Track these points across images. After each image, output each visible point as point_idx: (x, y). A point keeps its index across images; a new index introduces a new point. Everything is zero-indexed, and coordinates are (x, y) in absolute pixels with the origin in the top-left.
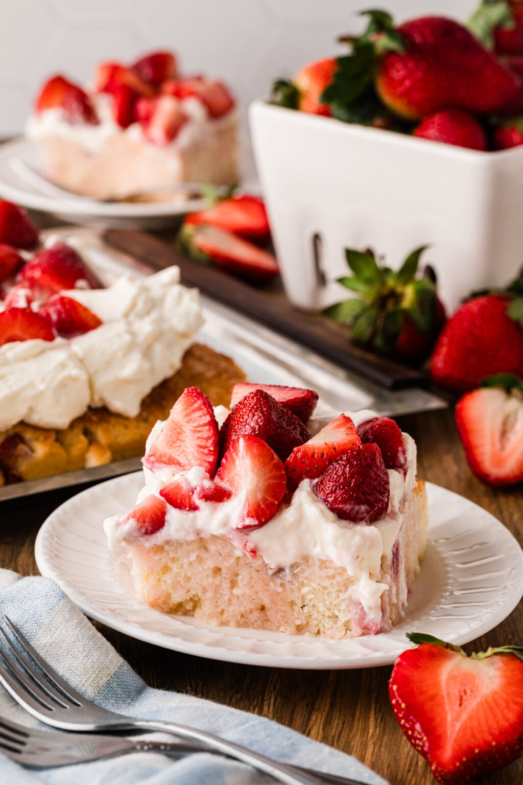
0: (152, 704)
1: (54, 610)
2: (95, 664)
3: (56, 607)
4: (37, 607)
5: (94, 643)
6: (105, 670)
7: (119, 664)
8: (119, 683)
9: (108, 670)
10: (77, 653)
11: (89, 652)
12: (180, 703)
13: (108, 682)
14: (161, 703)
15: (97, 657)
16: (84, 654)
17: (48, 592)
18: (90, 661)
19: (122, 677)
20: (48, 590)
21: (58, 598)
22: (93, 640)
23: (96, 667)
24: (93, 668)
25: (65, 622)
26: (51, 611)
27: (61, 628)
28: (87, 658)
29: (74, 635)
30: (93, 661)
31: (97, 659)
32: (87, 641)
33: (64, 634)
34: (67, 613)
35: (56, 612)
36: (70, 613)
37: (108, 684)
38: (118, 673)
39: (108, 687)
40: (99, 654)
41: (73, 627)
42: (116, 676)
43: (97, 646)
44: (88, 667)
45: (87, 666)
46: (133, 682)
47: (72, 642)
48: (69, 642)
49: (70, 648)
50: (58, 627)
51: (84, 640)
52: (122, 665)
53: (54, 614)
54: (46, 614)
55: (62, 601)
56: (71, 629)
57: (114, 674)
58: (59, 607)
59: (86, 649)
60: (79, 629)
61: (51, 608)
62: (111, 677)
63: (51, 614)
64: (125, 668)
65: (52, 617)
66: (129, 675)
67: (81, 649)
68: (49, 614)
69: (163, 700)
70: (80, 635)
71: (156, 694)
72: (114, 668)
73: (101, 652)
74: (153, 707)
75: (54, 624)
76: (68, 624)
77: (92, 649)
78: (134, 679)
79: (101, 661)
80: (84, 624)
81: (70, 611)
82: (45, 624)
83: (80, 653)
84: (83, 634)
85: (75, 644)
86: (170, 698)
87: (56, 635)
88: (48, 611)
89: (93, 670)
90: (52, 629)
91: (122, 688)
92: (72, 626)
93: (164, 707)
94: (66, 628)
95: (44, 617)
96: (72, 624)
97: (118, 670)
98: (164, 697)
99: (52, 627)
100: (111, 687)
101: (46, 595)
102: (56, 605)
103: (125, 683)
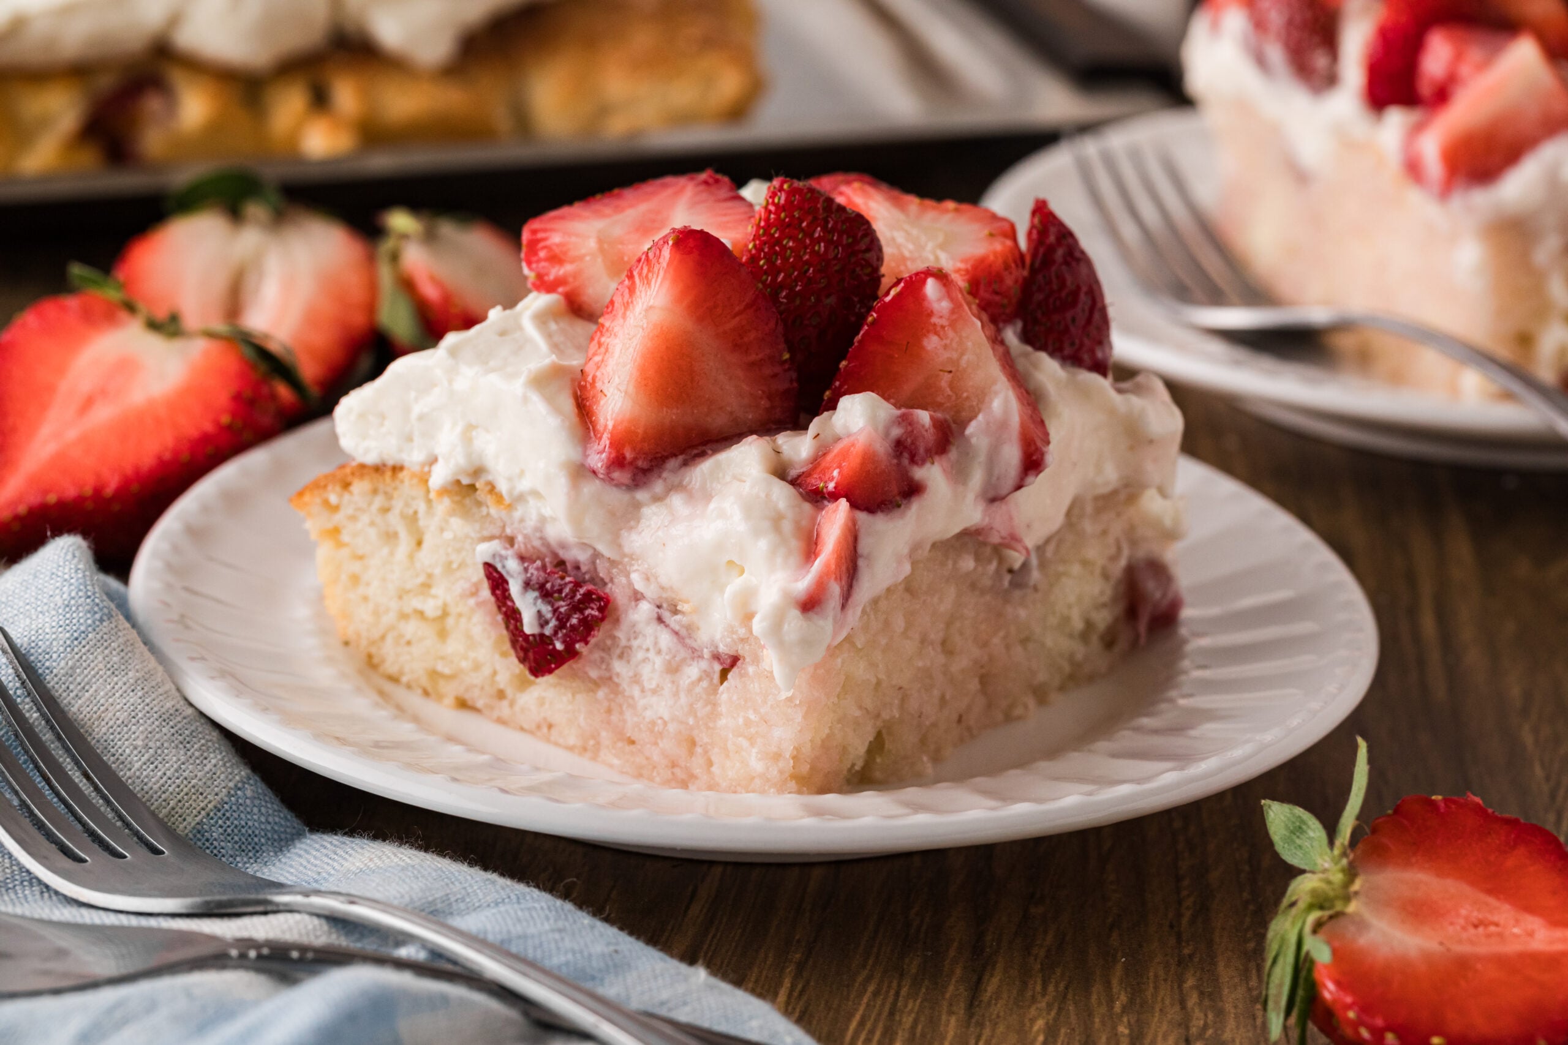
0: (309, 866)
1: (84, 642)
2: (169, 782)
3: (90, 636)
4: (40, 631)
5: (173, 731)
6: (194, 797)
7: (231, 784)
8: (229, 830)
9: (201, 797)
10: (128, 751)
11: (159, 751)
12: (371, 860)
13: (199, 827)
14: (328, 864)
15: (175, 766)
16: (147, 756)
17: (73, 598)
18: (159, 774)
19: (235, 815)
20: (73, 594)
21: (97, 616)
22: (171, 723)
23: (171, 789)
24: (164, 792)
25: (109, 673)
26: (76, 643)
27: (94, 687)
28: (152, 766)
29: (125, 707)
30: (165, 774)
31: (176, 771)
32: (157, 723)
33: (102, 701)
34: (114, 653)
35: (87, 647)
36: (122, 654)
37: (199, 832)
38: (226, 807)
39: (199, 840)
40: (183, 759)
41: (124, 688)
42: (219, 814)
43: (181, 738)
44: (151, 788)
45: (150, 785)
46: (269, 828)
47: (119, 722)
48: (111, 723)
49: (112, 737)
50: (88, 683)
51: (149, 722)
52: (240, 785)
53: (84, 650)
54: (62, 649)
55: (105, 624)
56: (120, 692)
57: (215, 807)
58: (98, 637)
59: (151, 744)
60: (140, 694)
61: (76, 635)
62: (208, 815)
63: (76, 650)
64: (249, 793)
65: (77, 657)
66: (255, 810)
67: (139, 743)
68: (69, 649)
69: (336, 857)
70: (139, 707)
71: (325, 843)
72: (217, 794)
73: (189, 753)
74: (310, 873)
75: (79, 675)
76: (116, 679)
77: (166, 745)
78: (271, 819)
79: (185, 774)
80: (154, 683)
81: (122, 651)
82: (55, 671)
83: (135, 752)
84: (148, 705)
85: (125, 729)
86: (351, 852)
87: (80, 702)
88: (68, 642)
89: (163, 796)
90: (71, 687)
91: (236, 842)
92: (125, 684)
93: (333, 872)
94: (109, 687)
95: (55, 656)
96: (124, 679)
97: (226, 799)
98: (339, 851)
99: (71, 683)
100: (207, 840)
101: (67, 606)
102: (90, 629)
103: (243, 831)
